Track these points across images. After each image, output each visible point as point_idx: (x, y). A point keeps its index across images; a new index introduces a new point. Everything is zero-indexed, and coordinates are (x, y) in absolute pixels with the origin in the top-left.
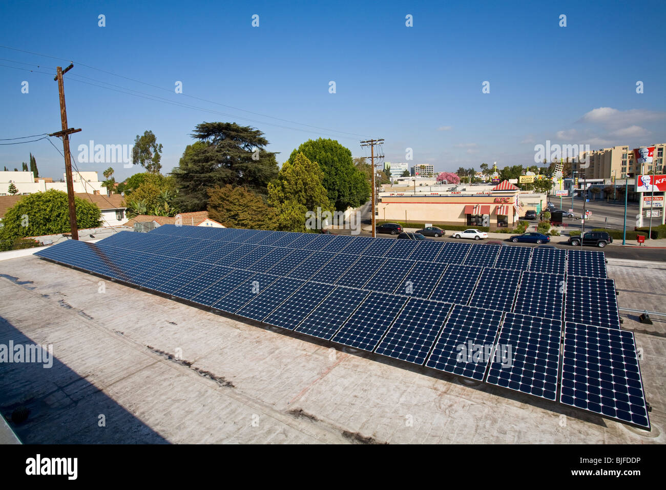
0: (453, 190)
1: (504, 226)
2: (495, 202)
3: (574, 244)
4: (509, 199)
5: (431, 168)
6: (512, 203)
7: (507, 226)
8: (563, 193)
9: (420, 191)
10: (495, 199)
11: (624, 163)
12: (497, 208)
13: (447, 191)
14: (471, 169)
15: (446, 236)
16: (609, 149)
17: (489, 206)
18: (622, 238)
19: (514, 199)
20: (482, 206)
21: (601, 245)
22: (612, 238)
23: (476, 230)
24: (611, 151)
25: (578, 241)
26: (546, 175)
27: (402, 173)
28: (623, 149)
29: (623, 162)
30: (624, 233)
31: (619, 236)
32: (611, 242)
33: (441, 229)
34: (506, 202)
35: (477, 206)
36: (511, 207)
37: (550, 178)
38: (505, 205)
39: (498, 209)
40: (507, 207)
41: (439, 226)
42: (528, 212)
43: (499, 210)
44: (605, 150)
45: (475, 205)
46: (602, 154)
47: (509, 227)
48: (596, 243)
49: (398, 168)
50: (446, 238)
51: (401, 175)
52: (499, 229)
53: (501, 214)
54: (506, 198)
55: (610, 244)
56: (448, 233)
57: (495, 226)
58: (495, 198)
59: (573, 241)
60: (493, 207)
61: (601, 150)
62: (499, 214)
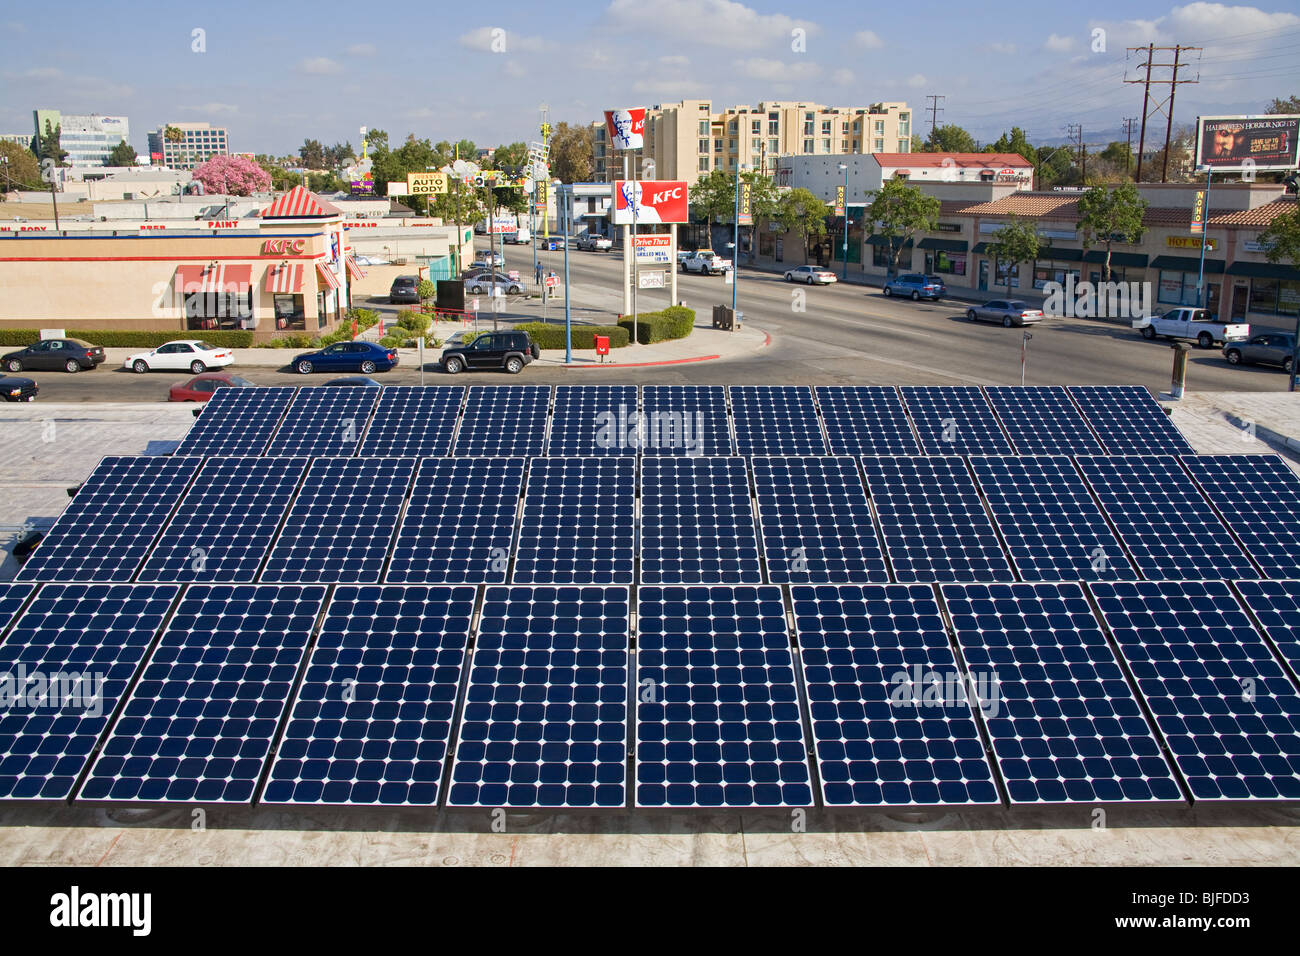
0: (216, 212)
1: (296, 328)
2: (266, 254)
3: (452, 366)
4: (302, 243)
5: (218, 137)
6: (312, 257)
7: (303, 327)
8: (506, 225)
9: (104, 219)
10: (264, 245)
11: (703, 146)
12: (272, 272)
13: (197, 218)
14: (344, 146)
15: (109, 367)
16: (671, 107)
17: (250, 266)
18: (565, 347)
19: (324, 244)
20: (227, 266)
21: (512, 366)
22: (537, 345)
23: (192, 343)
24: (676, 111)
25: (461, 360)
26: (508, 172)
27: (108, 153)
28: (701, 108)
29: (701, 141)
30: (567, 335)
31: (556, 341)
32: (536, 357)
33: (90, 346)
34: (296, 254)
35: (211, 267)
36: (309, 267)
37: (515, 181)
38: (294, 263)
39: (273, 274)
40: (300, 268)
41: (84, 336)
42: (399, 283)
43: (277, 276)
44: (664, 107)
45: (207, 263)
46: (657, 118)
47: (309, 328)
48: (499, 363)
49: (91, 133)
50: (108, 373)
51: (104, 158)
52: (280, 336)
53: (283, 290)
54: (293, 240)
55: (535, 362)
56: (114, 356)
57: (272, 328)
58: (263, 240)
59: (449, 358)
60: (259, 268)
61: (656, 108)
62: (275, 290)
